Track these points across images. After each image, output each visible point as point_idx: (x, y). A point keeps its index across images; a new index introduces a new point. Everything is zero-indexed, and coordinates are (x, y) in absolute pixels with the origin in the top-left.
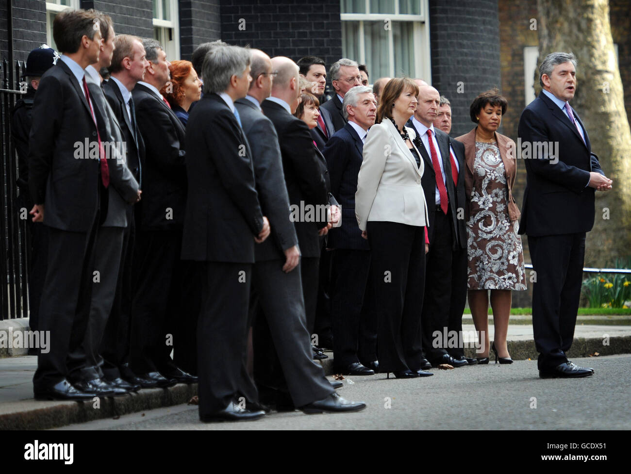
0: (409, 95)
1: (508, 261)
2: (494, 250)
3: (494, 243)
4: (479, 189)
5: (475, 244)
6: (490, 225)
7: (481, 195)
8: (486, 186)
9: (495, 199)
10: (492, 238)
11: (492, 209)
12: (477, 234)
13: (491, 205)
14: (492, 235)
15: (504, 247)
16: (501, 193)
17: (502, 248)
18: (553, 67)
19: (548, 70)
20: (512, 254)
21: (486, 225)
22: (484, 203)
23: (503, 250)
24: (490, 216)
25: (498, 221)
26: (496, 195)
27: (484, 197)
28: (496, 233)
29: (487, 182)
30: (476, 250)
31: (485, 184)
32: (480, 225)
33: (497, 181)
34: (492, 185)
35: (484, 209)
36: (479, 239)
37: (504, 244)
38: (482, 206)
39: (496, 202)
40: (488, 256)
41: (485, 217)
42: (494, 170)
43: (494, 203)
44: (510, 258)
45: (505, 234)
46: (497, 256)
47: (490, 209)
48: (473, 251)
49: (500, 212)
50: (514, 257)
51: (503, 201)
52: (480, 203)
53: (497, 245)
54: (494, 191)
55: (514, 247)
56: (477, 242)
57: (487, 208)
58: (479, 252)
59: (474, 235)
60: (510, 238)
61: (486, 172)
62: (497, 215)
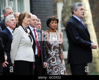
1: (60, 73)
2: (56, 70)
3: (56, 67)
4: (50, 49)
5: (49, 68)
6: (54, 61)
7: (51, 51)
8: (53, 48)
9: (56, 52)
10: (55, 66)
11: (55, 56)
12: (50, 64)
13: (55, 55)
14: (55, 65)
15: (59, 68)
16: (58, 50)
17: (58, 69)
18: (78, 7)
19: (76, 8)
20: (62, 71)
21: (53, 61)
22: (52, 54)
23: (59, 69)
24: (54, 58)
25: (57, 60)
26: (56, 51)
27: (52, 52)
28: (56, 64)
29: (53, 47)
30: (50, 70)
31: (52, 48)
32: (51, 61)
33: (57, 46)
34: (55, 48)
35: (52, 56)
36: (51, 66)
37: (59, 67)
38: (51, 55)
39: (56, 53)
40: (54, 72)
41: (53, 59)
42: (55, 43)
43: (56, 54)
44: (61, 72)
45: (59, 64)
46: (56, 72)
47: (54, 56)
48: (49, 70)
49: (58, 57)
50: (62, 72)
51: (59, 53)
52: (51, 54)
53: (57, 68)
54: (56, 50)
55: (62, 69)
56: (50, 67)
57: (53, 56)
58: (51, 70)
59: (49, 65)
60: (61, 66)
61: (53, 43)
62: (57, 58)
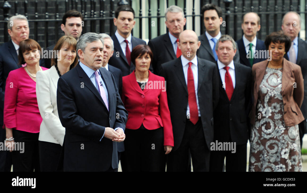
0: (66, 50)
1: (281, 155)
2: (271, 147)
3: (272, 141)
4: (263, 103)
5: (259, 141)
6: (270, 129)
7: (264, 107)
8: (267, 100)
9: (274, 110)
10: (271, 139)
11: (272, 118)
12: (260, 134)
13: (270, 115)
14: (270, 136)
15: (279, 145)
16: (278, 106)
17: (277, 145)
20: (284, 151)
21: (267, 128)
22: (266, 113)
23: (278, 147)
24: (269, 123)
25: (275, 126)
26: (275, 108)
27: (266, 108)
28: (274, 135)
29: (268, 98)
30: (260, 146)
31: (267, 99)
32: (263, 128)
33: (276, 98)
34: (272, 100)
35: (265, 117)
36: (262, 139)
37: (279, 143)
38: (264, 115)
39: (275, 112)
40: (267, 151)
41: (266, 123)
42: (273, 90)
43: (272, 113)
44: (282, 153)
45: (280, 136)
46: (274, 151)
47: (269, 117)
48: (258, 146)
49: (277, 120)
50: (285, 153)
51: (280, 112)
52: (263, 113)
53: (275, 143)
54: (273, 105)
55: (286, 146)
56: (261, 141)
57: (267, 117)
58: (262, 147)
59: (259, 135)
60: (284, 139)
61: (268, 91)
62: (275, 122)
